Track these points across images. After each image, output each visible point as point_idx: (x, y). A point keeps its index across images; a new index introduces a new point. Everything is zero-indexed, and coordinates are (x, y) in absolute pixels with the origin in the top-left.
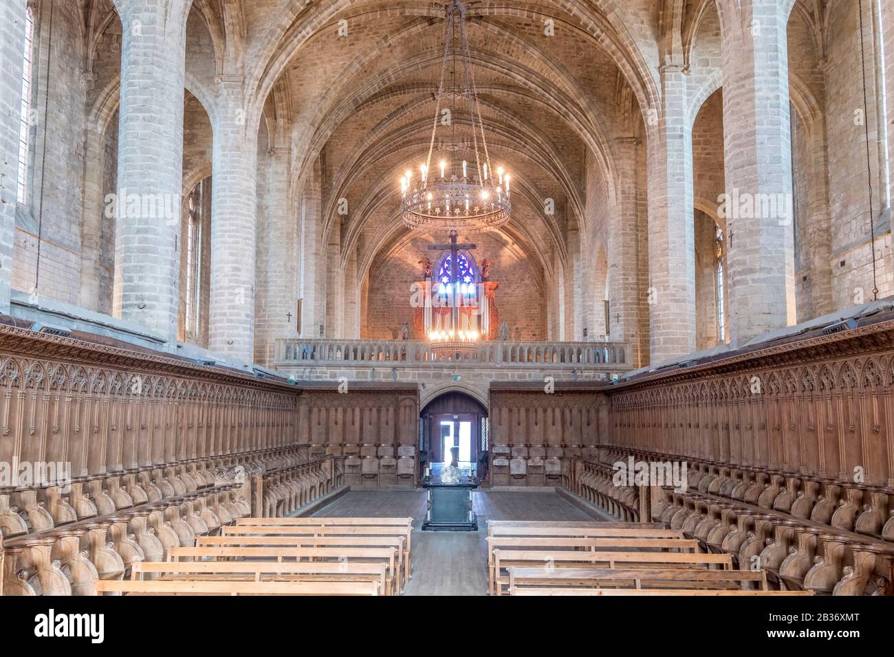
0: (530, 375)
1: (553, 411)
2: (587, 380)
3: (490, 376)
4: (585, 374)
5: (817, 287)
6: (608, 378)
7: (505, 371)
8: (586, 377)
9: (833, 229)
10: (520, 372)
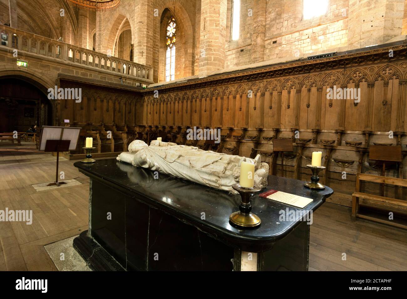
0: (91, 75)
1: (108, 102)
2: (129, 85)
3: (58, 69)
4: (128, 81)
5: (258, 53)
6: (140, 86)
7: (71, 68)
8: (128, 83)
9: (267, 26)
10: (83, 71)
